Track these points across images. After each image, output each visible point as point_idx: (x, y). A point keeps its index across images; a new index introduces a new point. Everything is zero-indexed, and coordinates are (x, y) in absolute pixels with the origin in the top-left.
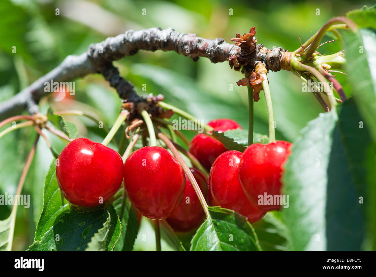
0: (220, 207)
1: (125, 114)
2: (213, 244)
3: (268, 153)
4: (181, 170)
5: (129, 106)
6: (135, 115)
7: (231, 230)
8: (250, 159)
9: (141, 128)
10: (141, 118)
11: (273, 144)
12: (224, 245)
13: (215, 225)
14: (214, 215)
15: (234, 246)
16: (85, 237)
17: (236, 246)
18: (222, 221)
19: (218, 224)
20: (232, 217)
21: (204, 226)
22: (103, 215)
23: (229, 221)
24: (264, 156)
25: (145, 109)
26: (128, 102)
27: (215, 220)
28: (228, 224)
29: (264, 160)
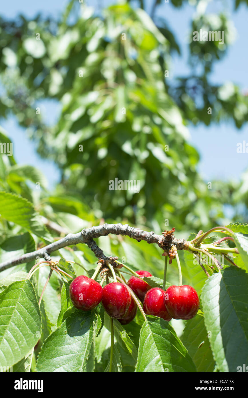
0: (153, 315)
1: (100, 265)
2: (149, 334)
3: (182, 290)
4: (130, 294)
5: (103, 261)
6: (105, 266)
7: (159, 327)
8: (172, 293)
9: (107, 273)
10: (108, 267)
11: (182, 286)
12: (155, 334)
13: (150, 324)
14: (149, 319)
15: (160, 335)
16: (82, 326)
17: (161, 335)
18: (153, 322)
19: (151, 324)
20: (159, 320)
21: (145, 324)
22: (91, 315)
23: (157, 322)
24: (180, 292)
25: (110, 263)
26: (101, 259)
27: (149, 322)
28: (157, 324)
29: (180, 294)
